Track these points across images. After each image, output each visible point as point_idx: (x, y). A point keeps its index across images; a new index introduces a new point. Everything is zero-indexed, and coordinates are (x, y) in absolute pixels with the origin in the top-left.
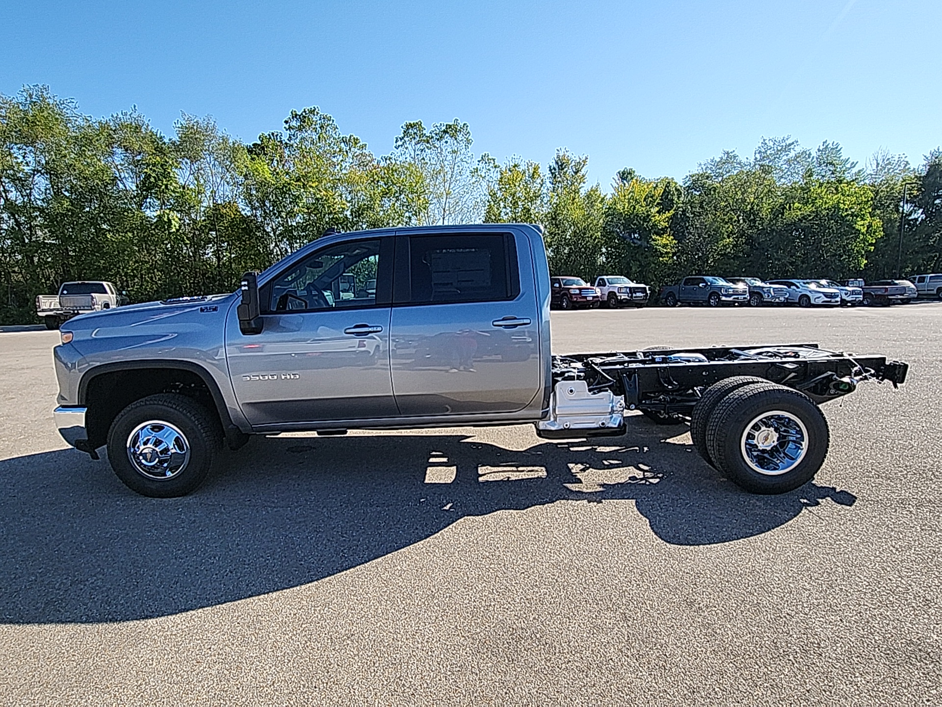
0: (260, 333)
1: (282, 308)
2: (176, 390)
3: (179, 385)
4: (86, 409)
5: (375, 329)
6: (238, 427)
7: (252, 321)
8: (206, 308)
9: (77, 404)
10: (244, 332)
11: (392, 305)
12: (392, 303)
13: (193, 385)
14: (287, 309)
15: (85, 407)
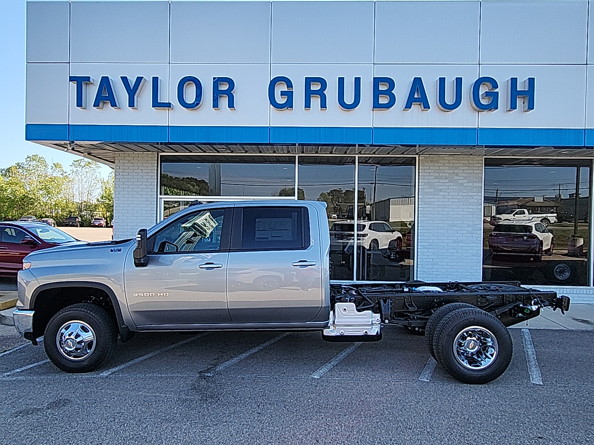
0: (146, 266)
1: (162, 251)
2: (90, 301)
3: (93, 298)
4: (34, 312)
5: (218, 266)
6: (128, 327)
7: (142, 260)
8: (115, 250)
9: (28, 308)
10: (137, 265)
11: (229, 251)
12: (230, 250)
13: (101, 298)
14: (165, 251)
15: (33, 311)
